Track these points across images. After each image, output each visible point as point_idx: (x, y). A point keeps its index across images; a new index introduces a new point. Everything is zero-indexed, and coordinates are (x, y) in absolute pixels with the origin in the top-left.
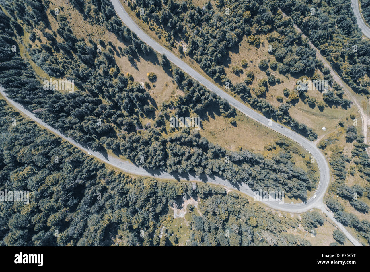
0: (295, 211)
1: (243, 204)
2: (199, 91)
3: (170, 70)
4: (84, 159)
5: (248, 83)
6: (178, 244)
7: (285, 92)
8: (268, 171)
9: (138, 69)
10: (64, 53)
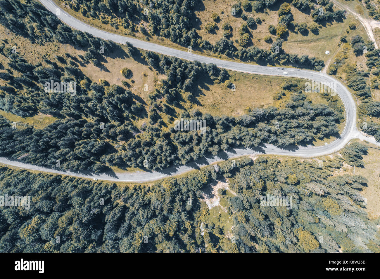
0: (332, 151)
1: (274, 165)
2: (180, 65)
3: (142, 57)
4: (91, 187)
5: (229, 36)
6: (224, 234)
7: (271, 30)
8: (287, 120)
9: (108, 71)
10: (27, 87)
